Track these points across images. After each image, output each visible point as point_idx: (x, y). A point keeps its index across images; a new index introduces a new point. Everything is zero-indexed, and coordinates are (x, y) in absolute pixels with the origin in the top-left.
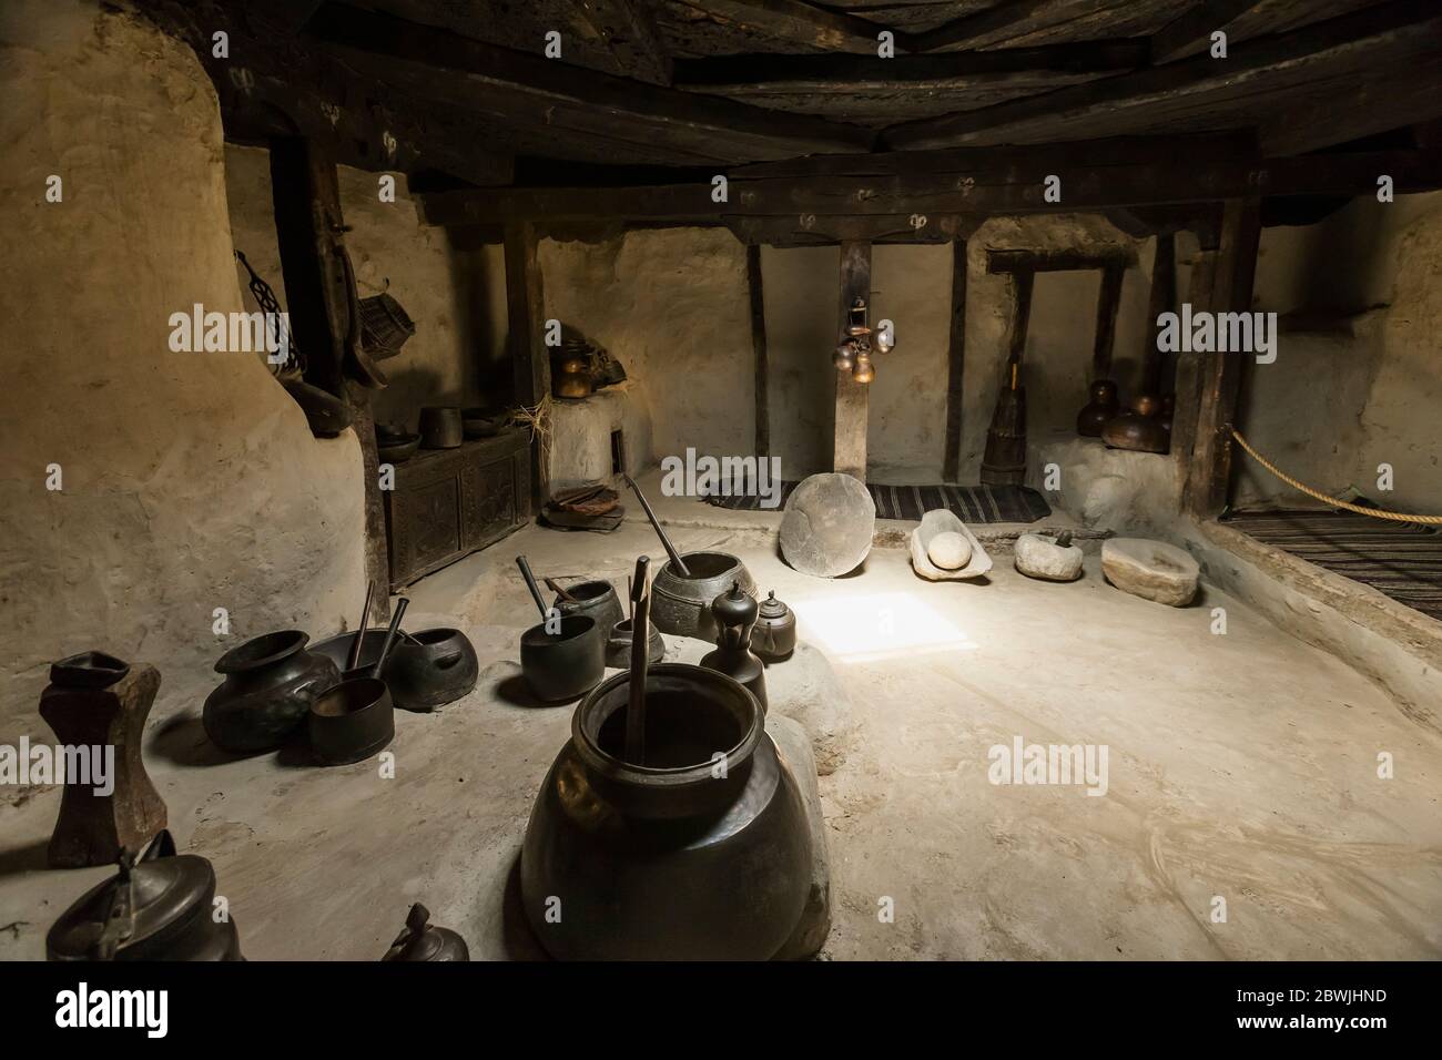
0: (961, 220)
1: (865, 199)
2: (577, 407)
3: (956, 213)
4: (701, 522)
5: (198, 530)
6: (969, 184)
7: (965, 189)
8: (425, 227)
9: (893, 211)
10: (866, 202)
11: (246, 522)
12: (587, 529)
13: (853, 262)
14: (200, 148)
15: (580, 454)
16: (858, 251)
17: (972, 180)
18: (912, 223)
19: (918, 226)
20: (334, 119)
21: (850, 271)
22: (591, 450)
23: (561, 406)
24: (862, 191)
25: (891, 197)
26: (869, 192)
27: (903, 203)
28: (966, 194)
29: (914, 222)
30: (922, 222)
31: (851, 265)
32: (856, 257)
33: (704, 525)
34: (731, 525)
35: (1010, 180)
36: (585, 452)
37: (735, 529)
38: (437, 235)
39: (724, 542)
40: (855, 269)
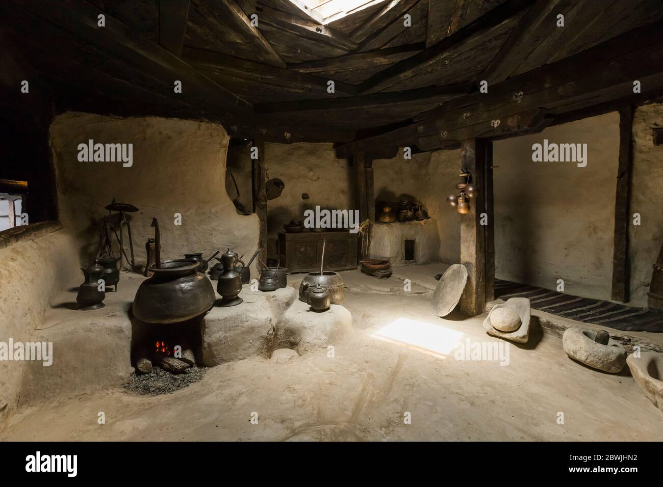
0: (520, 117)
1: (467, 118)
2: (382, 226)
3: (516, 114)
4: (417, 283)
5: (197, 227)
6: (520, 95)
7: (518, 99)
8: (337, 160)
9: (481, 121)
10: (468, 119)
11: (210, 229)
12: (373, 276)
13: (467, 151)
14: (218, 145)
15: (382, 245)
16: (468, 145)
17: (522, 93)
18: (492, 125)
19: (496, 126)
20: (264, 132)
21: (465, 156)
22: (386, 244)
23: (377, 225)
24: (465, 114)
25: (479, 114)
26: (468, 114)
27: (485, 116)
28: (519, 102)
29: (494, 124)
30: (498, 123)
31: (465, 153)
32: (468, 148)
33: (418, 284)
34: (428, 287)
35: (547, 86)
36: (384, 245)
37: (429, 289)
38: (343, 162)
39: (421, 293)
40: (467, 154)
